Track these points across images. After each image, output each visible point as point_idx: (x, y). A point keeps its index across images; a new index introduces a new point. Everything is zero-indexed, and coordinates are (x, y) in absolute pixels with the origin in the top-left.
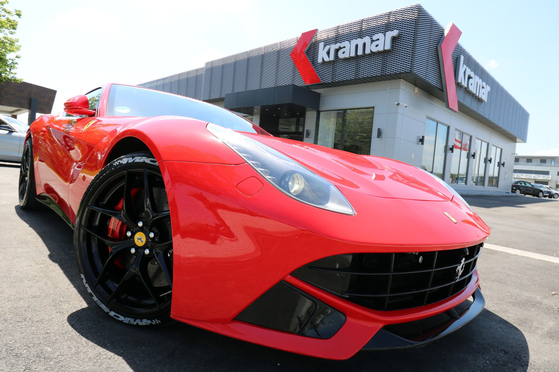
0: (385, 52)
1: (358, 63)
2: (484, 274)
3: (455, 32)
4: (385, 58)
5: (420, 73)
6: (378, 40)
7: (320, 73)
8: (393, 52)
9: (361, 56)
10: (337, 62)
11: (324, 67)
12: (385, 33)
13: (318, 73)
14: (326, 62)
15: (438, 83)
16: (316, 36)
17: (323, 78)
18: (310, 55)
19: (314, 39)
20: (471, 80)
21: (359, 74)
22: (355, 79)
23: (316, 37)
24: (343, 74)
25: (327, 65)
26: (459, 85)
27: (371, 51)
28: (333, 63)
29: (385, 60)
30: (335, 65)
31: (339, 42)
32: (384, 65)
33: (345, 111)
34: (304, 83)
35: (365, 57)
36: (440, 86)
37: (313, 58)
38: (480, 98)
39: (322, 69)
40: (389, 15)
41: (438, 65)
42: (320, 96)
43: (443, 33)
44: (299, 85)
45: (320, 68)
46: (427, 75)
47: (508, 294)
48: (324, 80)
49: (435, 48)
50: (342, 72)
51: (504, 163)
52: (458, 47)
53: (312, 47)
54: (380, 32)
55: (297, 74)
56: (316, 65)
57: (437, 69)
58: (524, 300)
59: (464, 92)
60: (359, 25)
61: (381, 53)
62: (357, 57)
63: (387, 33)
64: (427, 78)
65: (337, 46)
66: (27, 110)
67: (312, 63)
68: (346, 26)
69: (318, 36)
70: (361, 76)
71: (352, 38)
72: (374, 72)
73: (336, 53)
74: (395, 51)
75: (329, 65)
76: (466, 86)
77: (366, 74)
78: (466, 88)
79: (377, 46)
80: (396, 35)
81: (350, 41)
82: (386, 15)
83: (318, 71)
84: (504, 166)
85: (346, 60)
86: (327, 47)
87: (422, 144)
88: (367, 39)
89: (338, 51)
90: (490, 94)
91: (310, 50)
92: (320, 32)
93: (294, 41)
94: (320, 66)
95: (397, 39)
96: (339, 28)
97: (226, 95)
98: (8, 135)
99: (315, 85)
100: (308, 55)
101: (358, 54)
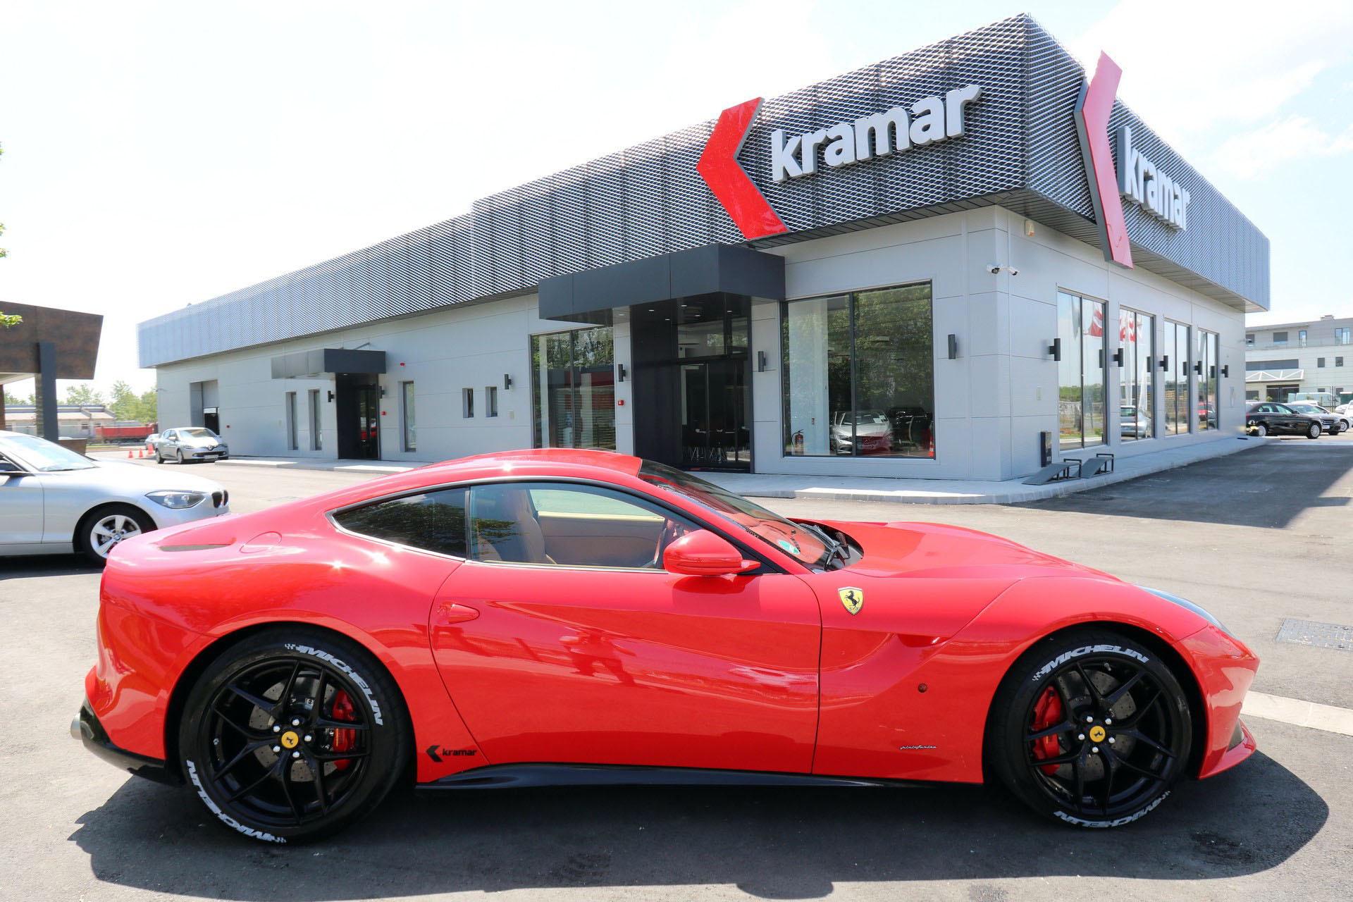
0: (948, 142)
1: (880, 175)
3: (1109, 70)
5: (1044, 187)
6: (928, 112)
7: (781, 208)
8: (970, 141)
9: (886, 156)
10: (823, 177)
11: (789, 192)
12: (943, 95)
13: (776, 207)
14: (794, 179)
15: (1085, 205)
16: (760, 114)
17: (790, 220)
18: (748, 165)
19: (756, 123)
20: (1150, 183)
21: (887, 201)
22: (877, 216)
23: (759, 117)
24: (844, 206)
25: (798, 186)
26: (1126, 200)
27: (911, 142)
28: (813, 180)
29: (951, 164)
30: (818, 185)
31: (822, 126)
32: (950, 175)
33: (853, 296)
34: (741, 236)
35: (897, 159)
36: (1087, 212)
37: (756, 171)
38: (1172, 224)
39: (784, 196)
40: (947, 47)
41: (1078, 160)
42: (783, 265)
43: (1081, 79)
44: (729, 241)
45: (780, 195)
46: (1059, 188)
48: (795, 226)
49: (1070, 119)
50: (838, 200)
51: (1226, 367)
52: (1117, 106)
53: (751, 144)
54: (930, 93)
55: (720, 213)
56: (767, 187)
59: (1141, 215)
60: (871, 80)
61: (938, 146)
62: (874, 160)
63: (949, 94)
64: (1060, 197)
65: (819, 136)
66: (33, 375)
67: (757, 184)
69: (764, 115)
70: (892, 208)
71: (857, 112)
72: (926, 196)
73: (818, 153)
74: (976, 137)
75: (803, 187)
76: (1142, 201)
77: (903, 200)
78: (1140, 205)
79: (926, 128)
80: (974, 98)
81: (852, 121)
82: (941, 49)
83: (776, 203)
84: (1226, 376)
85: (848, 169)
86: (793, 142)
87: (1057, 358)
88: (897, 114)
89: (824, 149)
90: (1190, 208)
91: (748, 152)
92: (768, 103)
94: (780, 190)
95: (977, 107)
96: (819, 90)
97: (541, 281)
98: (10, 489)
99: (770, 238)
100: (744, 164)
101: (878, 154)
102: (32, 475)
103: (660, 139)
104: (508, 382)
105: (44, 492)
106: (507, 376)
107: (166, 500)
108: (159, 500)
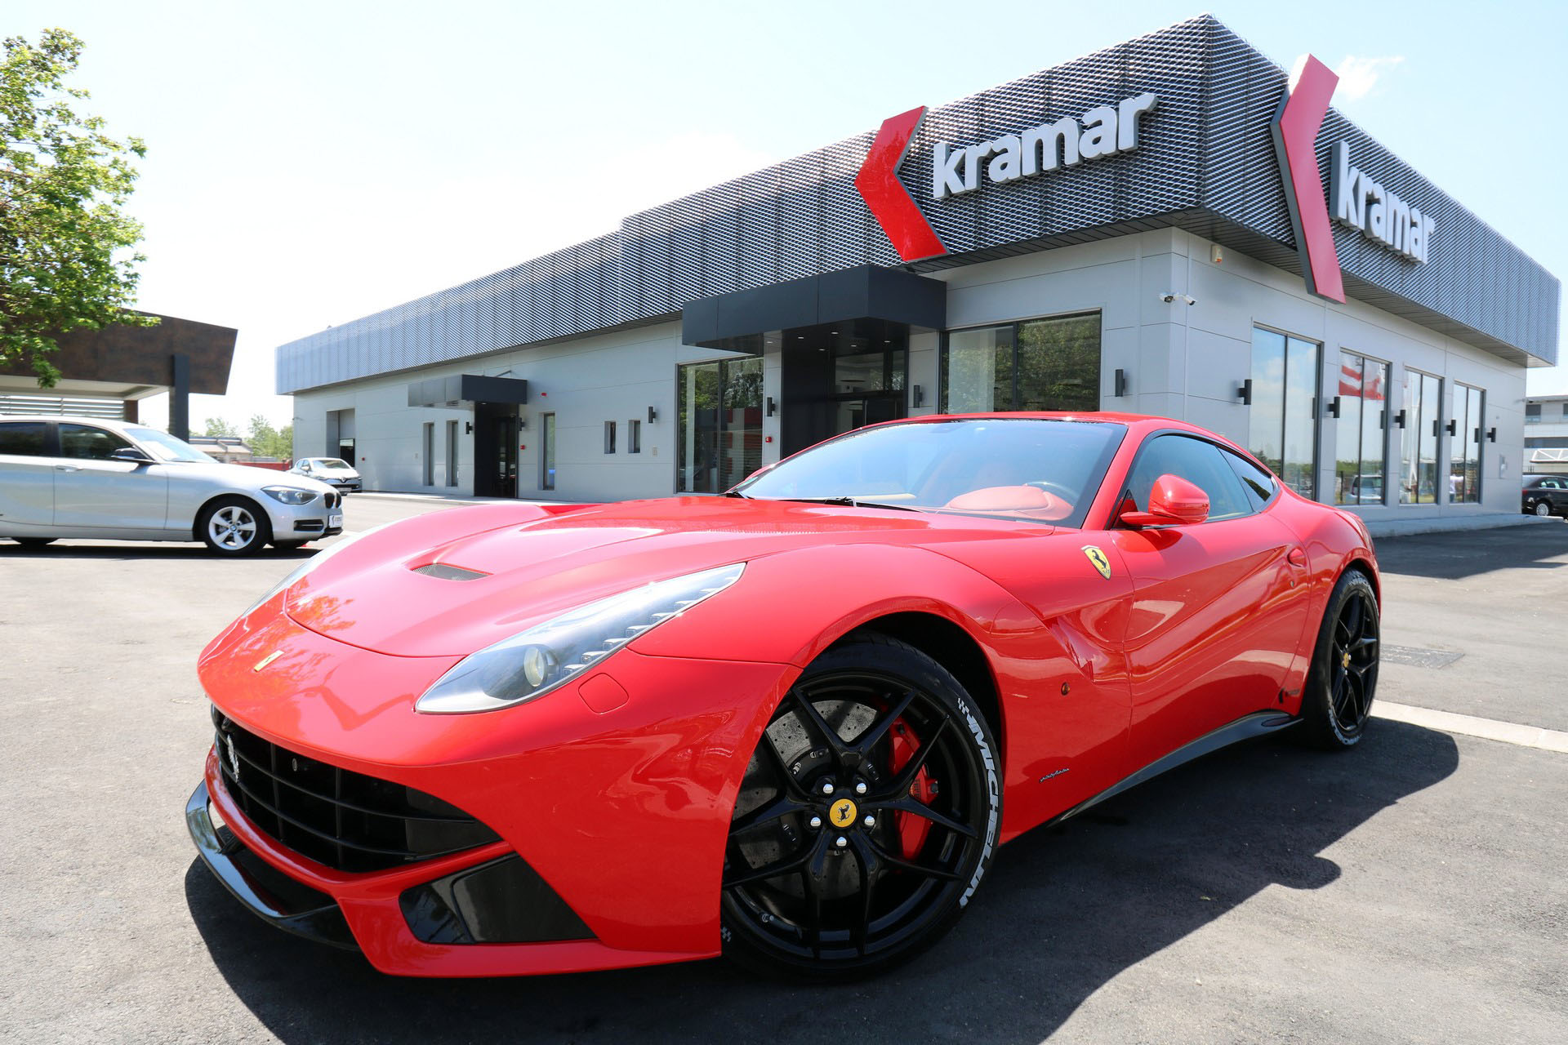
0: (1120, 156)
1: (1047, 192)
2: (1442, 826)
3: (1319, 77)
4: (1122, 174)
5: (1226, 207)
6: (1099, 123)
7: (941, 228)
8: (1144, 155)
9: (1054, 171)
10: (987, 194)
11: (951, 210)
12: (1117, 104)
13: (937, 227)
14: (956, 196)
15: (1281, 229)
17: (950, 240)
18: (909, 180)
19: (919, 134)
20: (1375, 207)
21: (1053, 221)
22: (1042, 238)
23: (922, 127)
24: (1007, 226)
25: (960, 203)
26: (1341, 227)
27: (1081, 156)
28: (976, 197)
29: (1122, 180)
30: (981, 203)
31: (988, 137)
32: (1120, 191)
33: (1018, 325)
34: (898, 258)
35: (1066, 175)
36: (1286, 237)
37: (917, 187)
38: (1407, 255)
39: (946, 214)
40: (1124, 52)
41: (1275, 178)
42: (945, 291)
43: (1285, 87)
44: (885, 264)
45: (941, 213)
46: (1246, 209)
47: (1507, 889)
48: (955, 247)
49: (1265, 132)
50: (1002, 219)
51: (1494, 430)
52: (1330, 118)
53: (913, 157)
54: (1104, 102)
55: (878, 233)
56: (928, 204)
57: (1274, 189)
58: (1553, 909)
59: (1359, 242)
60: (1042, 88)
61: (1109, 161)
62: (1041, 175)
64: (1247, 219)
65: (983, 149)
66: (166, 388)
67: (918, 201)
68: (1004, 93)
69: (928, 126)
70: (1058, 228)
71: (1025, 123)
72: (1095, 215)
73: (983, 167)
74: (1150, 151)
75: (965, 204)
76: (1362, 226)
77: (1070, 220)
78: (1362, 231)
79: (1097, 141)
80: (1149, 108)
81: (1020, 133)
82: (1117, 54)
83: (936, 222)
84: (1493, 440)
85: (1013, 185)
86: (957, 155)
87: (1247, 402)
88: (1067, 126)
89: (988, 163)
90: (1435, 241)
91: (909, 166)
92: (933, 112)
93: (861, 143)
94: (941, 208)
95: (1153, 118)
96: (987, 98)
97: (686, 303)
98: (137, 475)
99: (928, 261)
100: (905, 179)
101: (1044, 169)
102: (158, 464)
103: (819, 151)
104: (653, 415)
105: (168, 481)
106: (651, 409)
107: (280, 495)
108: (274, 495)
